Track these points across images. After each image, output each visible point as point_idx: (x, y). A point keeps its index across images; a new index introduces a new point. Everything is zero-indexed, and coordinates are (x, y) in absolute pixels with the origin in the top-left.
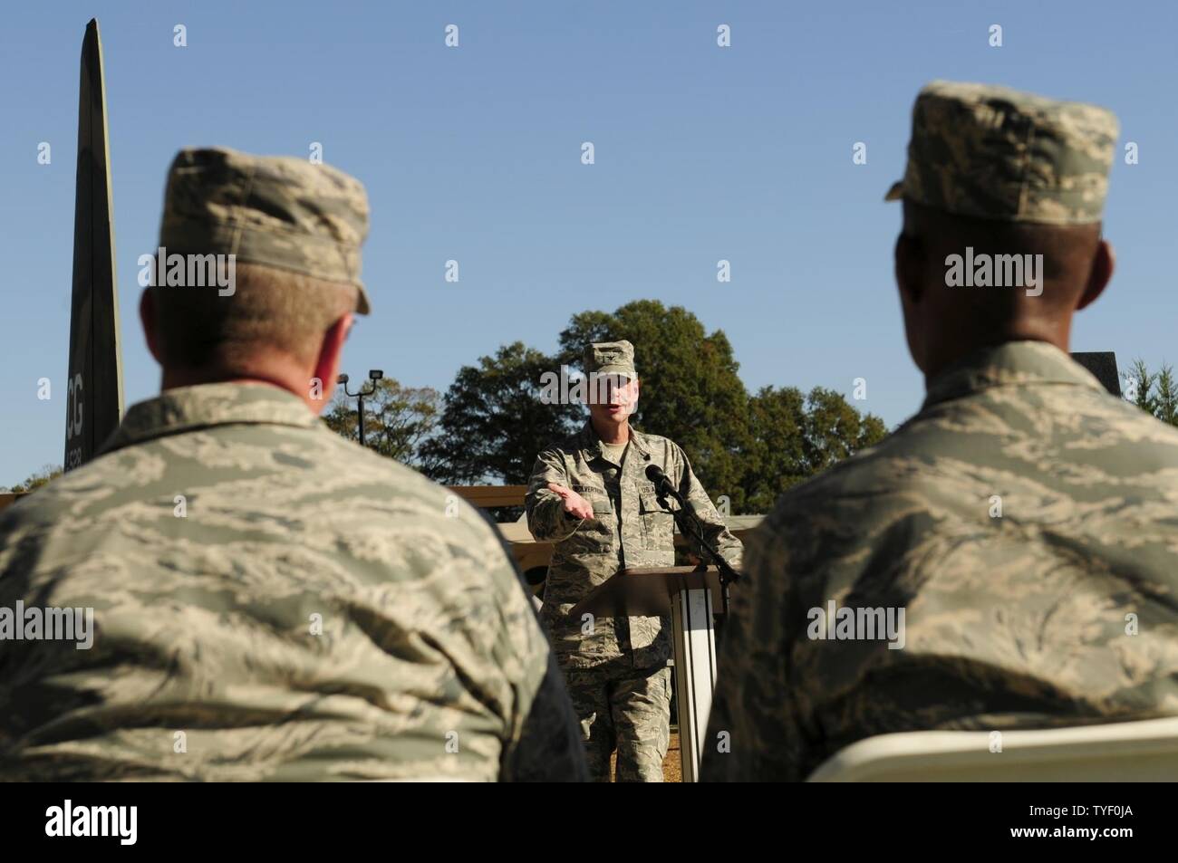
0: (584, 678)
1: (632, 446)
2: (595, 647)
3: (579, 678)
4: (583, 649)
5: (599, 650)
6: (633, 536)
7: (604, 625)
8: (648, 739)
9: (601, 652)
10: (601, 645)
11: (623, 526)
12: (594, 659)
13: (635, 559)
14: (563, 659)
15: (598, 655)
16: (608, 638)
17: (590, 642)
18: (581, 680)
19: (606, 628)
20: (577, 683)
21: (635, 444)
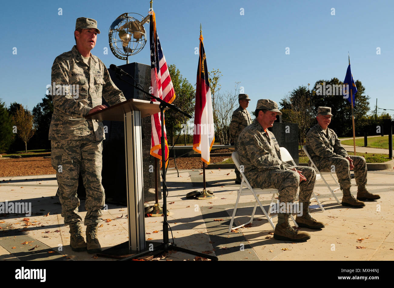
0: (74, 143)
1: (92, 59)
2: (79, 132)
3: (72, 143)
4: (75, 133)
5: (81, 134)
6: (93, 92)
7: (83, 124)
8: (99, 166)
9: (82, 134)
10: (82, 132)
11: (90, 89)
12: (79, 137)
13: (95, 101)
14: (67, 137)
15: (81, 135)
16: (84, 129)
17: (77, 130)
18: (73, 144)
19: (84, 125)
20: (71, 145)
21: (92, 58)
